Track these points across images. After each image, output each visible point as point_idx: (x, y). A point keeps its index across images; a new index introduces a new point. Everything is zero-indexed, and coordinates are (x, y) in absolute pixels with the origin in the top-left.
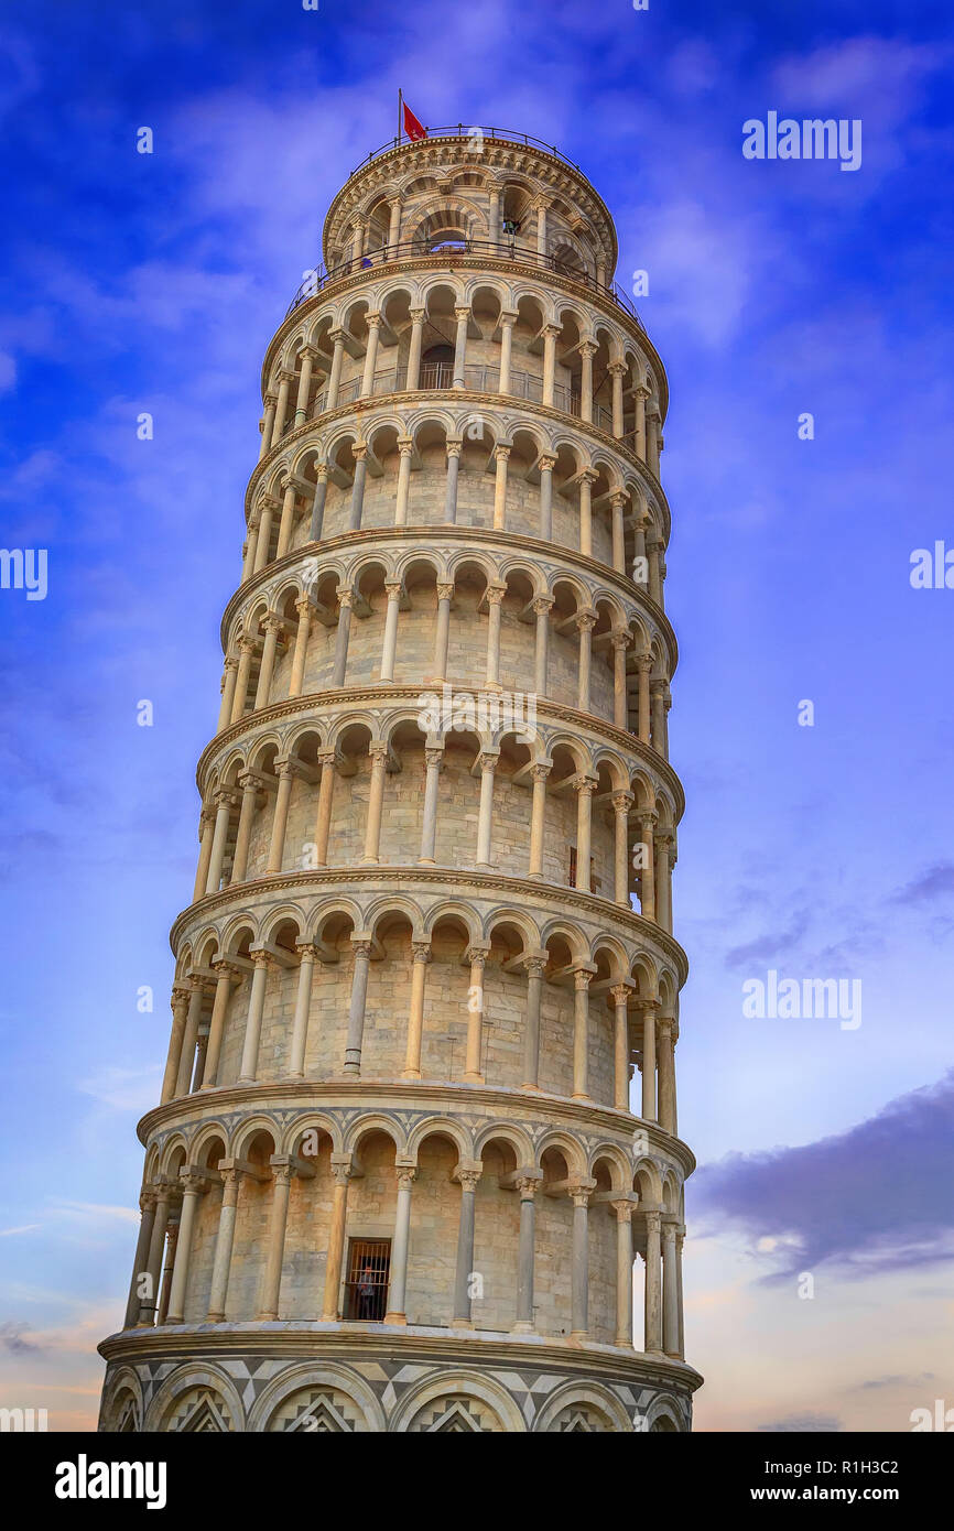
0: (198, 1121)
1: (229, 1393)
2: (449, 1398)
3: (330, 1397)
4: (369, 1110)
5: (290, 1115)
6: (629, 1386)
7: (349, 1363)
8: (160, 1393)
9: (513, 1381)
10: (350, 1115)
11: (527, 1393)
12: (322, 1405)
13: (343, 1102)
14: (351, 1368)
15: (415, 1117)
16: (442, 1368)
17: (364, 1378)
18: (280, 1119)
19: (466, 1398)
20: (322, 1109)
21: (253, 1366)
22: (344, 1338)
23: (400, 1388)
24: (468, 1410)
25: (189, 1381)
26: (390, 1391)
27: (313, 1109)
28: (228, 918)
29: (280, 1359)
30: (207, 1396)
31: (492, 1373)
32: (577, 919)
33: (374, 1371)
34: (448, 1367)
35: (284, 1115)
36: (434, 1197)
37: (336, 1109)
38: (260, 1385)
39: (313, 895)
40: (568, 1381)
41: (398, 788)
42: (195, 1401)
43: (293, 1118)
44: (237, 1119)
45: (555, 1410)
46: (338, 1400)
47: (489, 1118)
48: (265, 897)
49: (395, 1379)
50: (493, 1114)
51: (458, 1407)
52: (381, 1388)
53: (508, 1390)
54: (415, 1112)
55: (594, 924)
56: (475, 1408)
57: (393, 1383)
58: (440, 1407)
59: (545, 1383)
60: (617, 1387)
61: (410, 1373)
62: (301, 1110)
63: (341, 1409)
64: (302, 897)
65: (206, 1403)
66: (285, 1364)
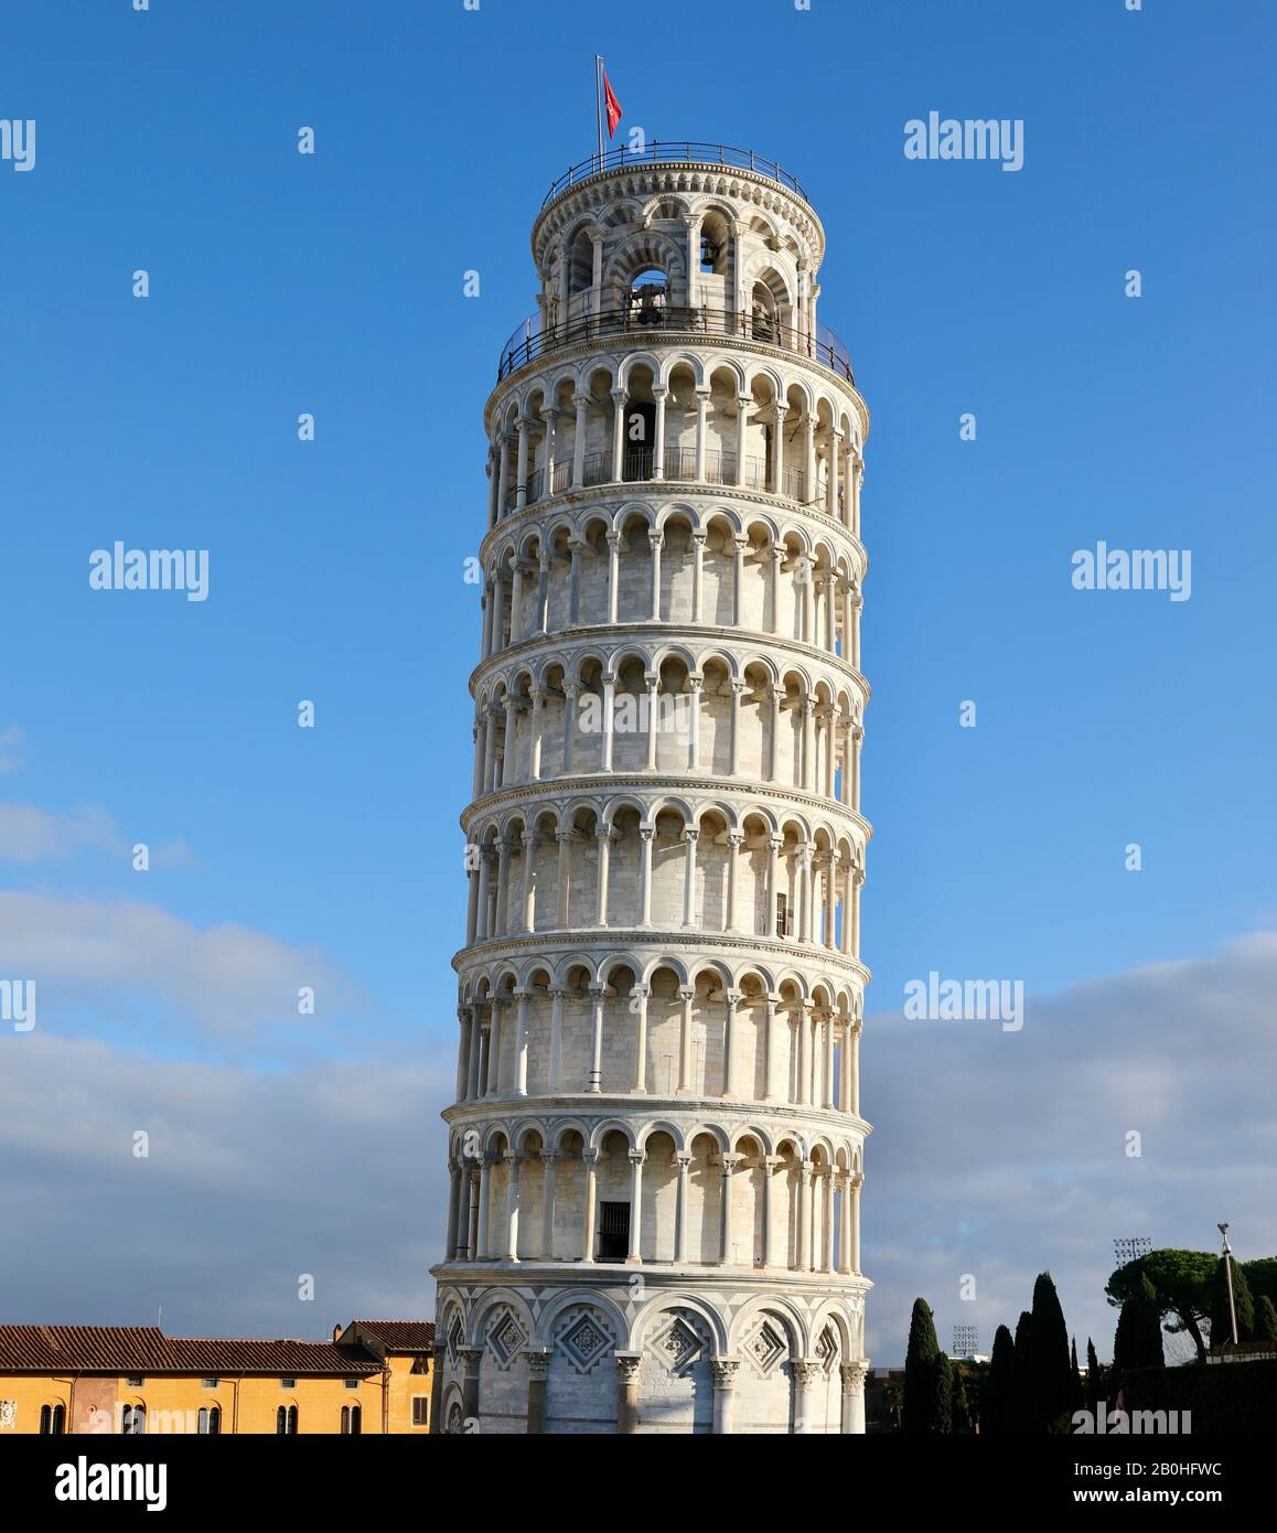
0: (487, 1120)
1: (520, 1306)
2: (671, 1310)
3: (591, 1310)
4: (608, 1117)
5: (551, 1120)
6: (802, 1296)
7: (602, 1289)
8: (477, 1306)
9: (716, 1298)
10: (593, 1121)
11: (727, 1308)
12: (586, 1316)
13: (588, 1111)
14: (604, 1293)
15: (642, 1121)
16: (666, 1292)
17: (613, 1299)
18: (545, 1123)
19: (685, 1312)
20: (574, 1117)
21: (538, 1291)
22: (598, 1273)
23: (638, 1305)
25: (496, 1299)
26: (631, 1307)
27: (568, 1116)
28: (495, 964)
29: (557, 1287)
30: (508, 1309)
31: (701, 1294)
32: (765, 961)
33: (620, 1294)
34: (670, 1291)
35: (548, 1120)
37: (583, 1116)
38: (543, 1303)
39: (559, 952)
40: (756, 1296)
41: (622, 853)
42: (500, 1311)
43: (553, 1123)
44: (514, 1121)
46: (597, 1313)
47: (697, 1120)
48: (521, 951)
49: (633, 1299)
50: (700, 1117)
51: (679, 1317)
52: (625, 1305)
53: (712, 1304)
54: (641, 1118)
55: (778, 963)
56: (691, 1317)
57: (633, 1302)
58: (666, 1316)
59: (740, 1298)
60: (793, 1298)
61: (644, 1296)
62: (560, 1117)
63: (599, 1318)
64: (552, 953)
65: (508, 1314)
66: (558, 1290)
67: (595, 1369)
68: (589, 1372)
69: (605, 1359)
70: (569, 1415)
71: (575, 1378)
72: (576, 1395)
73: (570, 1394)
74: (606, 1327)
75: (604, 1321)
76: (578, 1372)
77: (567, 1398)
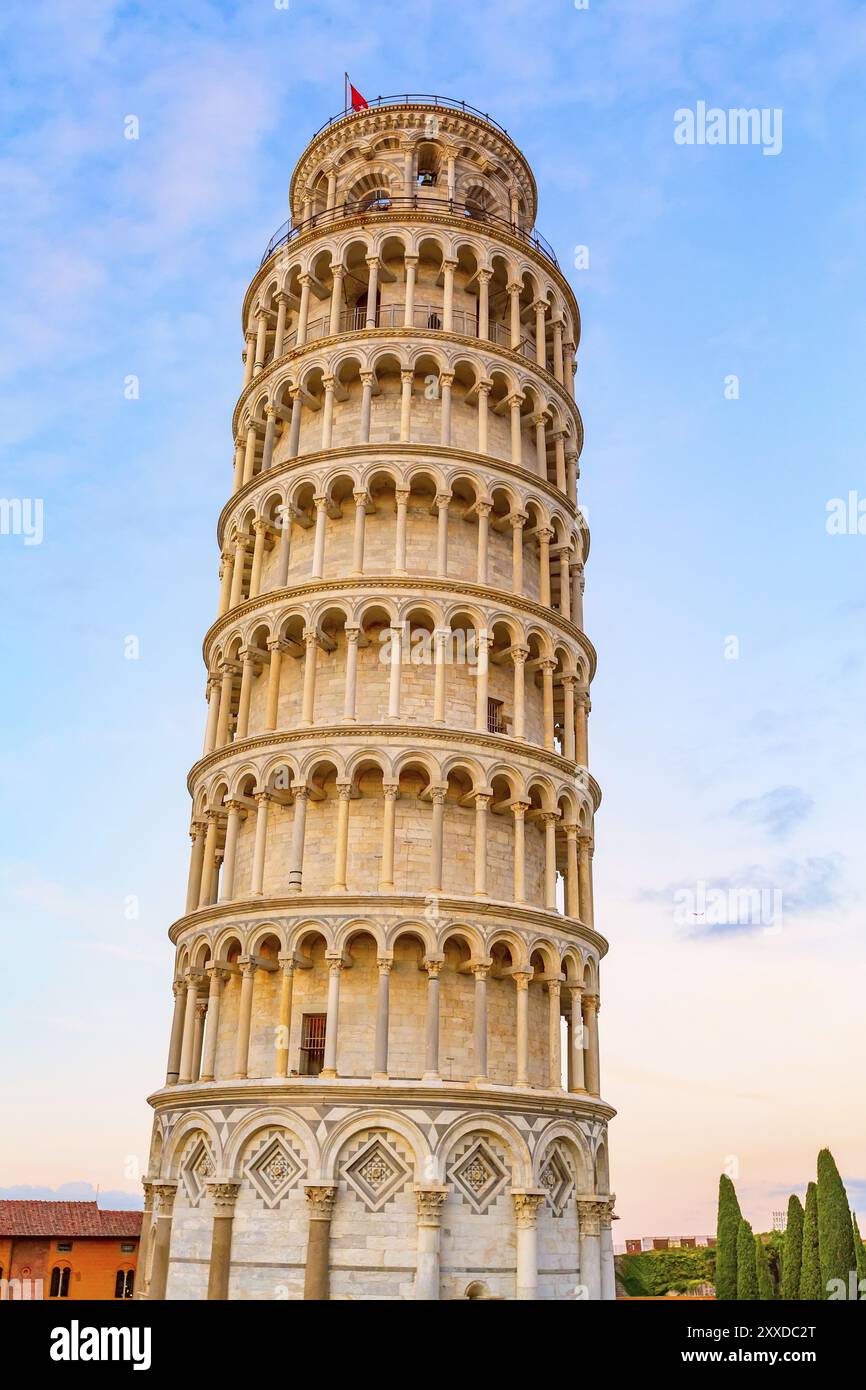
0: (194, 933)
1: (212, 1132)
2: (370, 1130)
3: (282, 1133)
4: (305, 917)
5: (250, 925)
6: (524, 1115)
7: (293, 1108)
8: (173, 1134)
9: (420, 1116)
10: (292, 922)
11: (431, 1125)
12: (277, 1140)
13: (287, 912)
14: (294, 1112)
15: (340, 920)
16: (362, 1108)
17: (304, 1120)
18: (244, 928)
19: (384, 1131)
20: (272, 919)
21: (227, 1114)
22: (288, 1090)
23: (330, 1125)
24: (386, 1139)
25: (190, 1125)
26: (322, 1127)
27: (266, 919)
28: (211, 777)
29: (245, 1107)
30: (202, 1136)
31: (402, 1111)
32: (473, 754)
33: (311, 1113)
34: (367, 1108)
35: (248, 926)
36: (366, 980)
37: (282, 918)
38: (232, 1126)
39: (264, 755)
40: (466, 1114)
42: (195, 1139)
43: (252, 927)
44: (216, 930)
45: (456, 1136)
46: (288, 1136)
47: (398, 917)
48: (233, 759)
49: (326, 1119)
50: (401, 914)
51: (378, 1137)
52: (316, 1125)
53: (415, 1123)
54: (340, 916)
55: (490, 757)
56: (391, 1137)
57: (325, 1121)
58: (364, 1138)
59: (447, 1117)
60: (512, 1118)
61: (337, 1114)
62: (258, 921)
63: (290, 1142)
64: (257, 757)
65: (202, 1141)
66: (248, 1110)
67: (284, 1203)
68: (277, 1206)
69: (294, 1191)
70: (255, 1259)
71: (264, 1213)
72: (262, 1234)
73: (256, 1233)
74: (298, 1152)
75: (296, 1145)
76: (266, 1206)
77: (253, 1238)
